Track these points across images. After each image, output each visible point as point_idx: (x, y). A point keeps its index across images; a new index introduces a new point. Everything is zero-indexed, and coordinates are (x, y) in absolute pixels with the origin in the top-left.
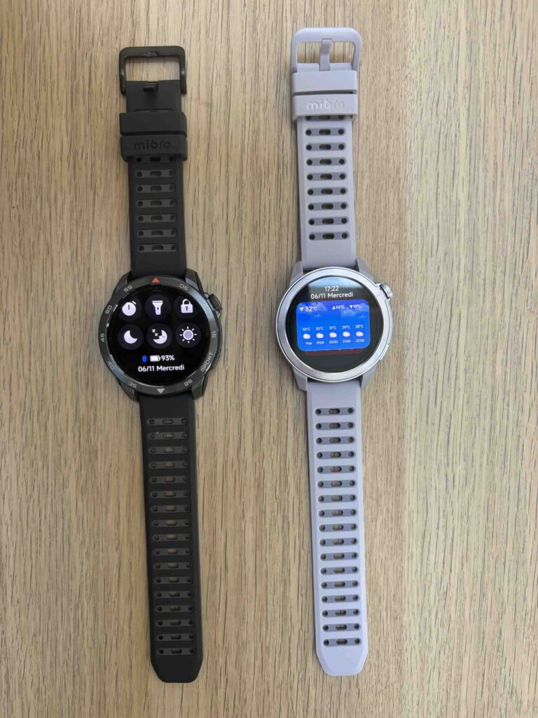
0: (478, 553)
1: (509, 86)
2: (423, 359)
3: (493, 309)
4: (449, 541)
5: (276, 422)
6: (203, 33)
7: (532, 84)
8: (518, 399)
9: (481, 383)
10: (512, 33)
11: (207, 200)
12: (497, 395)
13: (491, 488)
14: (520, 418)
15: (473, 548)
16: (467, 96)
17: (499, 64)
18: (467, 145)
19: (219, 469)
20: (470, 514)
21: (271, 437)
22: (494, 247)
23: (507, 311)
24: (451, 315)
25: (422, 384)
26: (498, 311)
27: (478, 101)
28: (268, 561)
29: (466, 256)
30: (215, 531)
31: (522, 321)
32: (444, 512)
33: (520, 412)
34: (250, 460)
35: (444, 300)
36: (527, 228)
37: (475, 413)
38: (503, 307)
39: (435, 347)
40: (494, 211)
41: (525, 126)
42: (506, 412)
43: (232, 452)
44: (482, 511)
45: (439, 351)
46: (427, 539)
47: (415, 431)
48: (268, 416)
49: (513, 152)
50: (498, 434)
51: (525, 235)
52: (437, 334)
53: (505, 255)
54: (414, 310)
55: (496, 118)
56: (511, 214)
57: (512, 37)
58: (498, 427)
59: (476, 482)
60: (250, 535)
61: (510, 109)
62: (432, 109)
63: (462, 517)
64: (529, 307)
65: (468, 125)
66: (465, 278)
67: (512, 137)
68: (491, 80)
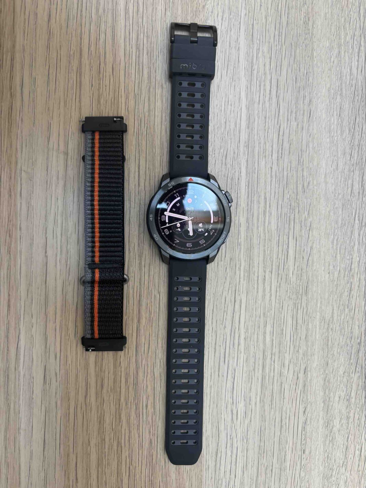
0: (254, 464)
1: (275, 146)
2: (216, 332)
3: (264, 296)
4: (234, 456)
5: (113, 377)
6: (62, 104)
7: (290, 145)
8: (281, 358)
9: (256, 347)
10: (277, 110)
11: (64, 221)
12: (267, 355)
13: (263, 418)
14: (282, 370)
15: (250, 461)
16: (246, 152)
17: (268, 130)
18: (246, 186)
19: (72, 410)
20: (248, 437)
21: (109, 387)
22: (264, 254)
23: (273, 298)
24: (235, 301)
25: (215, 349)
26: (267, 297)
27: (253, 156)
28: (107, 474)
29: (245, 261)
30: (68, 455)
31: (284, 305)
32: (230, 436)
33: (282, 367)
34: (94, 403)
35: (230, 291)
36: (287, 242)
37: (252, 368)
38: (271, 295)
39: (224, 323)
40: (264, 230)
41: (285, 173)
42: (273, 367)
43: (81, 398)
44: (257, 434)
45: (227, 326)
46: (219, 455)
47: (210, 381)
48: (107, 373)
49: (277, 191)
50: (267, 382)
51: (285, 247)
52: (225, 314)
53: (272, 260)
54: (209, 298)
55: (266, 167)
56: (276, 232)
57: (277, 113)
58: (267, 377)
59: (253, 415)
60: (94, 457)
61: (275, 162)
62: (222, 160)
63: (243, 440)
64: (288, 295)
65: (247, 172)
66: (244, 275)
67: (277, 180)
68: (262, 142)
